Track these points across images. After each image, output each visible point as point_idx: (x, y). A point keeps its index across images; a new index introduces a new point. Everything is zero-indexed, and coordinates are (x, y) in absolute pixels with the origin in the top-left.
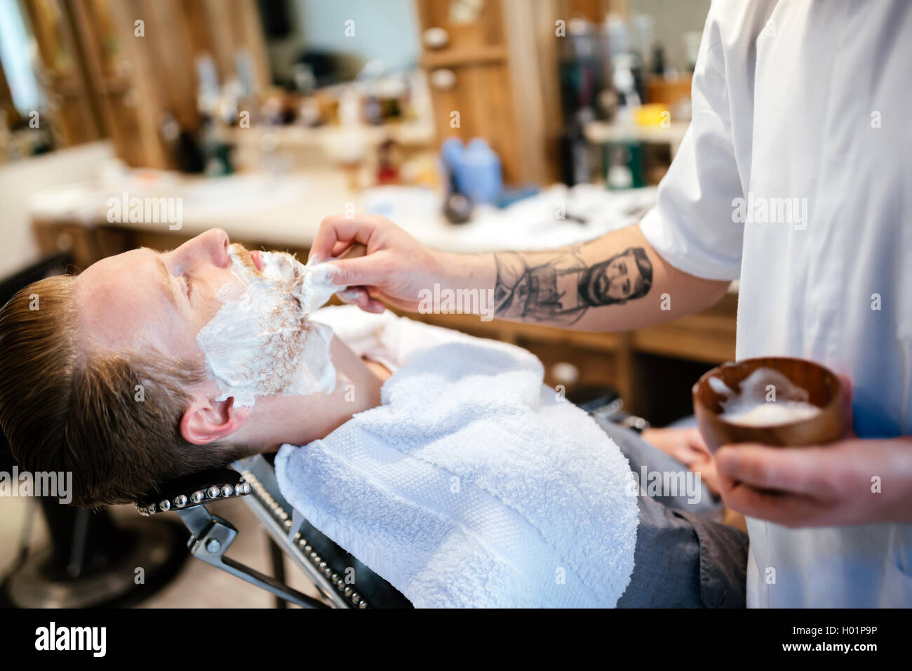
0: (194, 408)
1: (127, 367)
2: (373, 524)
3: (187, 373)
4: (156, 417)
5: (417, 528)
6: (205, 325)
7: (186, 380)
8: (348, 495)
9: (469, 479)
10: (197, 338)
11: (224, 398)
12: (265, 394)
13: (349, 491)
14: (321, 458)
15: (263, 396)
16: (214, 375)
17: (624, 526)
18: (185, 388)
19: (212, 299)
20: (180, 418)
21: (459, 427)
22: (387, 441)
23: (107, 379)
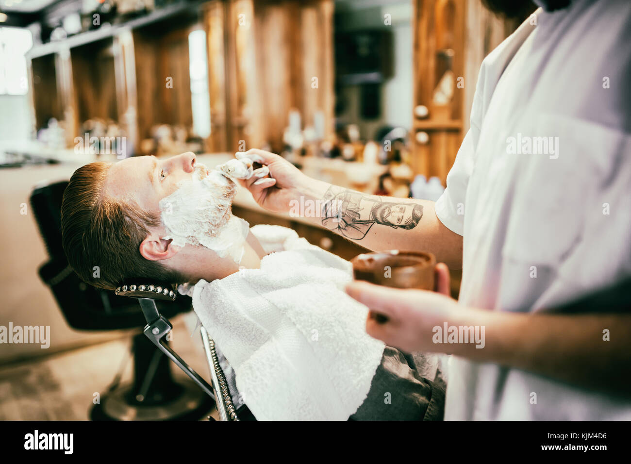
0: (149, 238)
1: (119, 208)
2: (234, 332)
3: (150, 220)
4: (127, 238)
5: (253, 337)
6: (166, 197)
7: (149, 224)
8: (223, 311)
9: (283, 311)
10: (160, 203)
11: (167, 238)
12: (193, 244)
13: (224, 309)
14: (215, 289)
15: (191, 245)
16: (164, 224)
17: (368, 362)
18: (147, 227)
19: (174, 185)
20: (141, 242)
21: (292, 286)
22: (252, 286)
23: (107, 210)
